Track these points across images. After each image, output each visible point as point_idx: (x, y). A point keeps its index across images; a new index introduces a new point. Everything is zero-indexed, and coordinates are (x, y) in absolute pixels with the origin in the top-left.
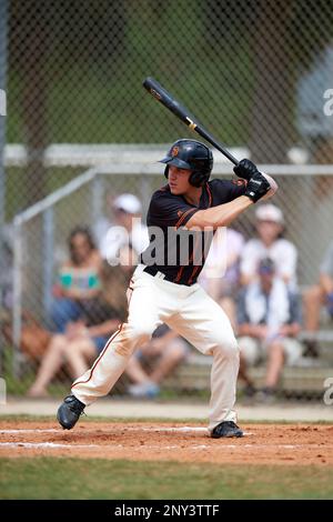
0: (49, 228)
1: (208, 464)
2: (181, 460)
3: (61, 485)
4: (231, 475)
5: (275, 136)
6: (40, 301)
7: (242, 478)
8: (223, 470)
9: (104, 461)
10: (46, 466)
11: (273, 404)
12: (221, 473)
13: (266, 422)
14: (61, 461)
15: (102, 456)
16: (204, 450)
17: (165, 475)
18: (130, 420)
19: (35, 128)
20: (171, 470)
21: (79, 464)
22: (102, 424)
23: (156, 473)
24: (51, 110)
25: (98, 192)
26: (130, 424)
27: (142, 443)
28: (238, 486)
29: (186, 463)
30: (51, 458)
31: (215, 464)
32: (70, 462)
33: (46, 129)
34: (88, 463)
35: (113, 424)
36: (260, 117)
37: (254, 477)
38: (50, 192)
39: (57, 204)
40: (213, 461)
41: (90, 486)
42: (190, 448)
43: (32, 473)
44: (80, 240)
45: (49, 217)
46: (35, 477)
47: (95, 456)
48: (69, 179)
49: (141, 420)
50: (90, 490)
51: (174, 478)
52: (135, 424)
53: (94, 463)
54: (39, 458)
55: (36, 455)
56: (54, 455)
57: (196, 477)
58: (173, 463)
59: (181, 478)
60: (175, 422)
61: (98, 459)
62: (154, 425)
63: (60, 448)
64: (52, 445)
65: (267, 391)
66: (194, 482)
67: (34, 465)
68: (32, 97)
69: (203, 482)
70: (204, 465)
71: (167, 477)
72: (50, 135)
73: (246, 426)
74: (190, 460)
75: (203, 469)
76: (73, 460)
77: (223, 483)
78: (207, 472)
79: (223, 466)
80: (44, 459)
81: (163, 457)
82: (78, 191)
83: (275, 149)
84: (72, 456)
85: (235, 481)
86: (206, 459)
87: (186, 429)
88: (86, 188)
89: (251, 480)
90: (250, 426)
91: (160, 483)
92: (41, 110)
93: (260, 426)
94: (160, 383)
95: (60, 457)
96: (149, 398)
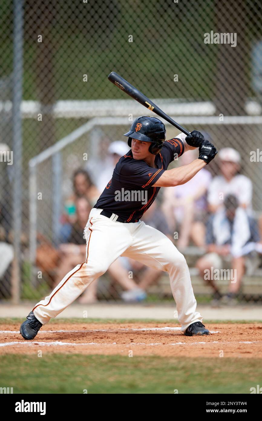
0: (57, 169)
1: (184, 358)
2: (163, 355)
3: (68, 376)
4: (201, 366)
5: (234, 94)
6: (51, 228)
7: (210, 369)
8: (196, 363)
9: (102, 356)
10: (56, 361)
11: (235, 306)
12: (194, 365)
13: (229, 322)
14: (68, 357)
15: (100, 352)
16: (181, 346)
17: (149, 367)
18: (123, 321)
19: (46, 91)
20: (154, 363)
21: (82, 359)
22: (101, 326)
23: (142, 366)
24: (58, 76)
25: (95, 140)
26: (122, 325)
27: (132, 341)
28: (207, 375)
29: (166, 357)
30: (60, 354)
31: (189, 358)
32: (75, 357)
33: (54, 91)
34: (89, 358)
35: (109, 325)
36: (222, 79)
37: (220, 368)
38: (57, 140)
39: (64, 149)
40: (187, 355)
41: (91, 377)
42: (170, 344)
43: (45, 367)
44: (81, 179)
45: (57, 160)
46: (47, 370)
47: (94, 352)
48: (72, 130)
49: (132, 321)
50: (91, 380)
51: (157, 369)
52: (127, 325)
53: (94, 358)
54: (50, 354)
55: (48, 352)
56: (62, 352)
57: (175, 369)
58: (156, 357)
59: (163, 369)
60: (158, 323)
61: (97, 355)
62: (141, 325)
63: (67, 346)
64: (60, 343)
65: (231, 296)
66: (172, 373)
67: (46, 360)
68: (42, 66)
69: (180, 373)
70: (181, 359)
71: (151, 369)
72: (57, 96)
73: (213, 326)
74: (169, 354)
75: (179, 362)
76: (78, 356)
77: (196, 372)
78: (183, 364)
79: (195, 359)
80: (55, 356)
81: (148, 352)
82: (80, 139)
83: (234, 104)
84: (77, 352)
85: (205, 372)
86: (182, 354)
87: (166, 329)
88: (86, 136)
89: (217, 371)
90: (217, 326)
91: (146, 374)
92: (50, 76)
93: (225, 326)
94: (146, 291)
95: (67, 353)
96: (137, 302)
